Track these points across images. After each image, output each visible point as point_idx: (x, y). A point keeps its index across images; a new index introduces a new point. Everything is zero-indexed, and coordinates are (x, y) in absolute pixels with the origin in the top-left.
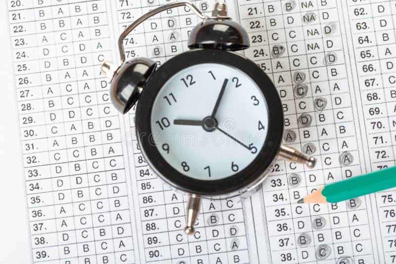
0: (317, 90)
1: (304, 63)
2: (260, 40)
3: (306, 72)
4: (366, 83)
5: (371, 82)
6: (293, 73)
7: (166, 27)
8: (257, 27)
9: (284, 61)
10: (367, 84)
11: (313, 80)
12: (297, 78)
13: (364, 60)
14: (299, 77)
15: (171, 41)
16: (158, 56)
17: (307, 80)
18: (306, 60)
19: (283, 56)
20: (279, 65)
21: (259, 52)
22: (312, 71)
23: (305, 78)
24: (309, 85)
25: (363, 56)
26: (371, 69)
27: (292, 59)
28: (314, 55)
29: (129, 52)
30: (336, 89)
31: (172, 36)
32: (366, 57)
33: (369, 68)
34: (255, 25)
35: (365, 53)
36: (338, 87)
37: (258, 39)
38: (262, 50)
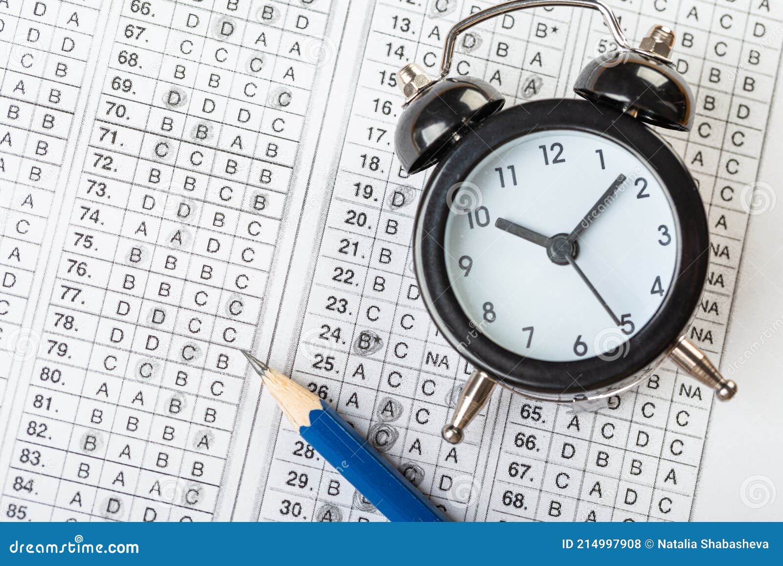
0: (413, 447)
1: (409, 385)
2: (342, 309)
3: (406, 404)
4: (511, 468)
5: (521, 470)
6: (381, 396)
7: (171, 213)
8: (346, 281)
9: (372, 368)
10: (513, 472)
11: (414, 424)
12: (385, 409)
13: (524, 421)
14: (389, 408)
15: (171, 245)
16: (135, 264)
17: (402, 421)
18: (415, 381)
19: (372, 356)
20: (360, 371)
21: (332, 330)
22: (418, 406)
23: (400, 415)
24: (402, 432)
25: (525, 414)
26: (530, 445)
27: (389, 368)
28: (432, 378)
29: (82, 235)
30: (451, 459)
31: (177, 237)
32: (530, 419)
33: (528, 442)
34: (344, 277)
35: (531, 411)
36: (455, 457)
37: (339, 305)
38: (339, 330)
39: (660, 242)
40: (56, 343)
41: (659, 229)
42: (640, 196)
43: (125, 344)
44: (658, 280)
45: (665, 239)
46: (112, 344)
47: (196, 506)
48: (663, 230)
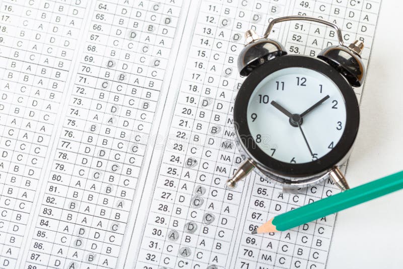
0: (210, 206)
1: (209, 180)
2: (180, 149)
3: (207, 188)
4: (253, 215)
5: (257, 216)
6: (197, 185)
7: (109, 111)
8: (182, 137)
9: (193, 173)
10: (254, 216)
11: (211, 196)
12: (198, 190)
13: (259, 195)
14: (200, 190)
15: (108, 124)
16: (93, 132)
17: (206, 195)
18: (211, 178)
19: (193, 168)
20: (188, 174)
21: (176, 158)
22: (212, 189)
23: (204, 193)
24: (205, 200)
25: (259, 192)
26: (261, 205)
27: (200, 173)
28: (219, 177)
29: (71, 121)
30: (227, 211)
31: (111, 120)
32: (261, 194)
33: (260, 204)
34: (181, 135)
35: (262, 191)
36: (228, 210)
37: (179, 147)
38: (179, 157)
39: (337, 128)
40: (59, 165)
41: (338, 123)
42: (333, 107)
43: (88, 165)
44: (332, 143)
45: (339, 127)
46: (83, 165)
47: (116, 232)
48: (340, 124)
